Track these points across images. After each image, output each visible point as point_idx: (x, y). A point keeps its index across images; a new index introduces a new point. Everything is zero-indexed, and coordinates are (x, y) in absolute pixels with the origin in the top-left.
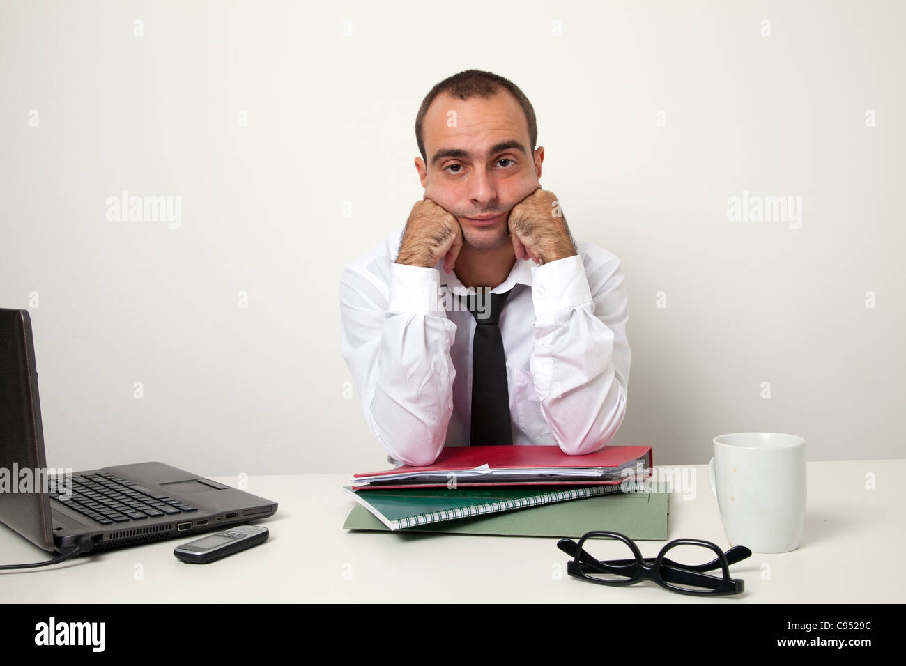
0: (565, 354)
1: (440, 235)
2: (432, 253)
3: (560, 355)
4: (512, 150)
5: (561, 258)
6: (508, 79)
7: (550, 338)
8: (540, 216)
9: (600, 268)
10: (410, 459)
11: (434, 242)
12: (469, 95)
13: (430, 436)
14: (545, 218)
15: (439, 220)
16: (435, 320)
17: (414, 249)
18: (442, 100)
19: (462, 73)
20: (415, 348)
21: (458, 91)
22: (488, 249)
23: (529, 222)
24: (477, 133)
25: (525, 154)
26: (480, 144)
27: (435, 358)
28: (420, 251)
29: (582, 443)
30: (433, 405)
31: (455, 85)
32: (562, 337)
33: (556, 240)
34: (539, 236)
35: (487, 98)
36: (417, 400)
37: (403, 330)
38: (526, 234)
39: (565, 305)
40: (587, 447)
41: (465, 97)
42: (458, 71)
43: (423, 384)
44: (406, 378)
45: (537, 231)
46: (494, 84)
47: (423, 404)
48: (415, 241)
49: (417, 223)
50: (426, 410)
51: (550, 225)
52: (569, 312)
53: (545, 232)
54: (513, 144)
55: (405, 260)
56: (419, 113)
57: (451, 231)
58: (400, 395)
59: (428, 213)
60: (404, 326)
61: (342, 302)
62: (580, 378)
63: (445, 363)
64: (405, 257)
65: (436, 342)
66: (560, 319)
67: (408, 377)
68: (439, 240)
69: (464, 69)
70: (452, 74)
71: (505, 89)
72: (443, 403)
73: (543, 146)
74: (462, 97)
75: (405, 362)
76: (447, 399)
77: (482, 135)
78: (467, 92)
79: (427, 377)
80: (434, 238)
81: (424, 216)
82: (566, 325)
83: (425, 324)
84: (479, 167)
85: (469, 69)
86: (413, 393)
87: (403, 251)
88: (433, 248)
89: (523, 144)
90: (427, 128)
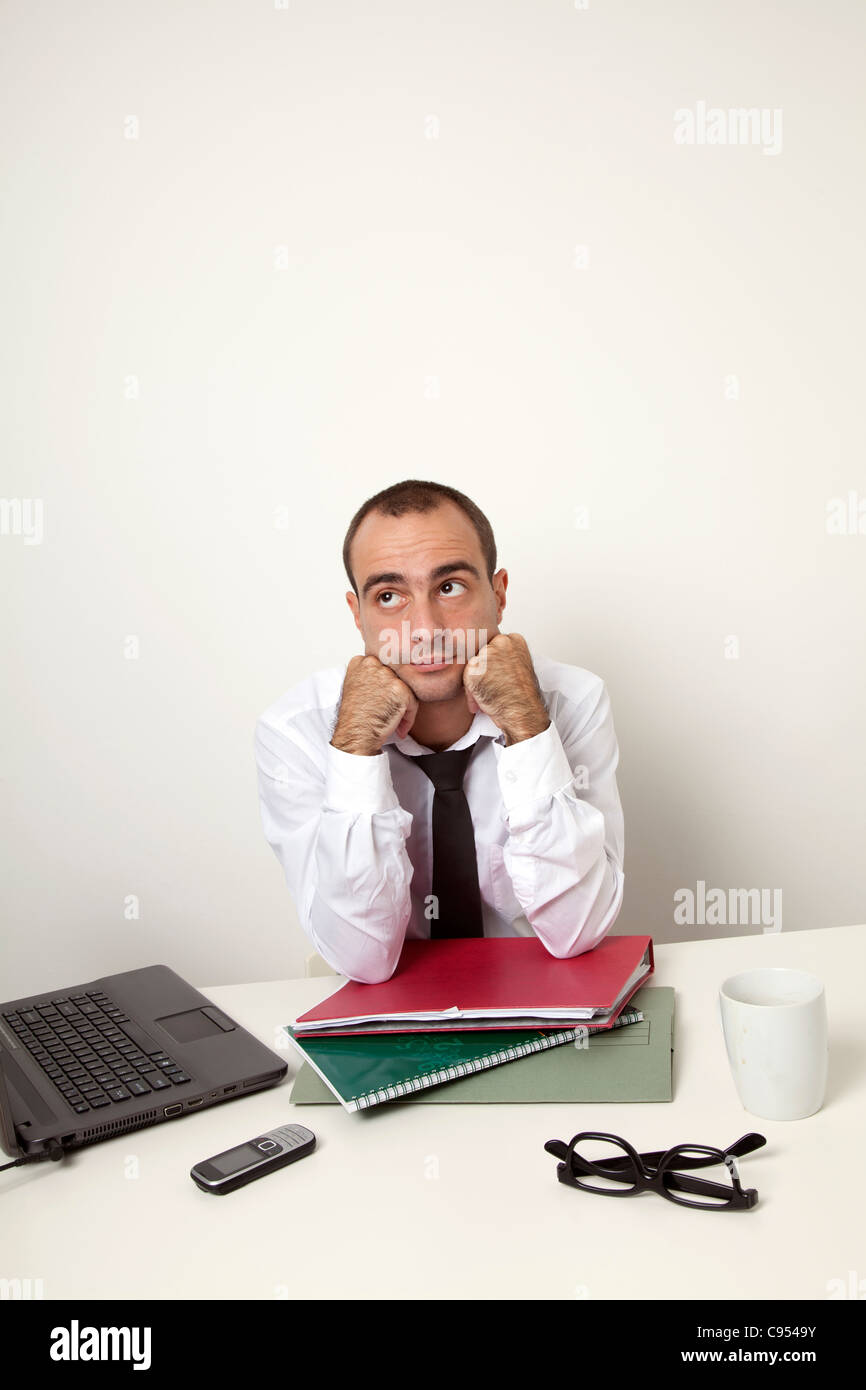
0: (552, 853)
1: (383, 713)
2: (378, 736)
3: (545, 855)
4: (460, 574)
5: (533, 736)
6: (456, 489)
7: (529, 835)
8: (507, 678)
9: (579, 707)
10: (360, 978)
11: (378, 722)
12: (404, 510)
13: (386, 953)
14: (511, 681)
15: (381, 692)
16: (385, 818)
17: (357, 731)
18: (372, 519)
19: (398, 485)
20: (360, 859)
21: (390, 506)
22: (442, 701)
23: (491, 687)
24: (415, 553)
25: (478, 578)
26: (419, 570)
27: (387, 864)
28: (362, 735)
29: (573, 946)
30: (388, 918)
31: (388, 500)
32: (544, 834)
33: (525, 711)
34: (504, 707)
35: (426, 513)
36: (367, 914)
37: (346, 833)
38: (488, 701)
39: (543, 793)
40: (580, 949)
41: (398, 513)
42: (393, 483)
43: (373, 897)
44: (352, 890)
45: (502, 700)
46: (436, 496)
47: (375, 918)
48: (354, 721)
49: (354, 696)
50: (379, 924)
51: (517, 692)
52: (550, 801)
53: (512, 702)
54: (462, 566)
55: (343, 745)
56: (347, 538)
57: (398, 705)
58: (344, 909)
59: (366, 682)
60: (347, 830)
61: (259, 768)
62: (568, 879)
63: (401, 867)
64: (342, 740)
65: (388, 844)
66: (540, 812)
67: (354, 890)
68: (385, 720)
69: (400, 480)
70: (385, 487)
71: (450, 501)
72: (398, 913)
73: (506, 569)
74: (394, 514)
75: (350, 873)
76: (405, 906)
77: (421, 556)
78: (401, 507)
79: (379, 888)
80: (379, 718)
81: (363, 685)
82: (547, 817)
83: (373, 825)
84: (420, 596)
85: (405, 479)
86: (361, 907)
87: (341, 731)
88: (378, 730)
89: (475, 565)
90: (355, 554)
